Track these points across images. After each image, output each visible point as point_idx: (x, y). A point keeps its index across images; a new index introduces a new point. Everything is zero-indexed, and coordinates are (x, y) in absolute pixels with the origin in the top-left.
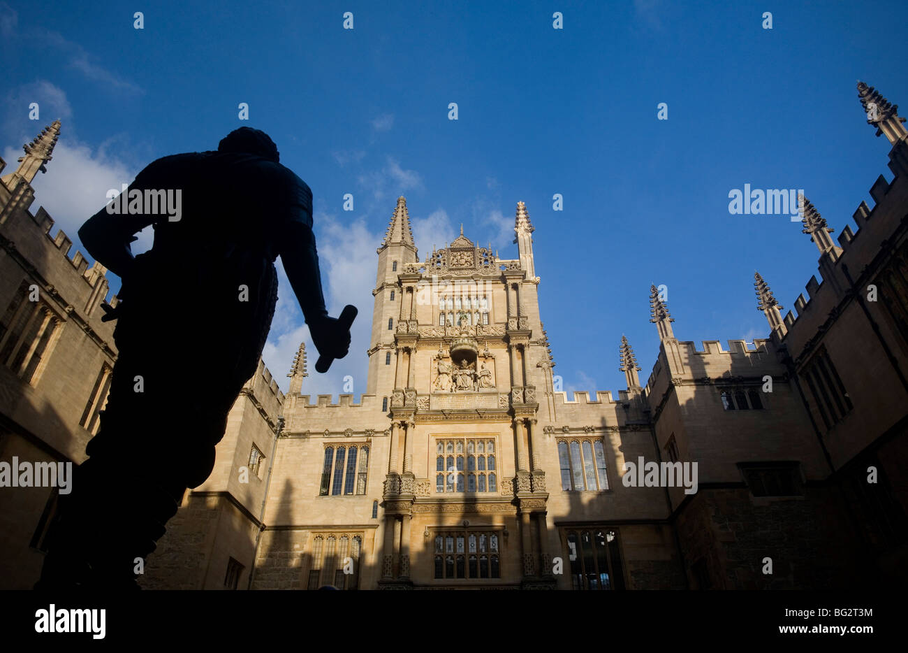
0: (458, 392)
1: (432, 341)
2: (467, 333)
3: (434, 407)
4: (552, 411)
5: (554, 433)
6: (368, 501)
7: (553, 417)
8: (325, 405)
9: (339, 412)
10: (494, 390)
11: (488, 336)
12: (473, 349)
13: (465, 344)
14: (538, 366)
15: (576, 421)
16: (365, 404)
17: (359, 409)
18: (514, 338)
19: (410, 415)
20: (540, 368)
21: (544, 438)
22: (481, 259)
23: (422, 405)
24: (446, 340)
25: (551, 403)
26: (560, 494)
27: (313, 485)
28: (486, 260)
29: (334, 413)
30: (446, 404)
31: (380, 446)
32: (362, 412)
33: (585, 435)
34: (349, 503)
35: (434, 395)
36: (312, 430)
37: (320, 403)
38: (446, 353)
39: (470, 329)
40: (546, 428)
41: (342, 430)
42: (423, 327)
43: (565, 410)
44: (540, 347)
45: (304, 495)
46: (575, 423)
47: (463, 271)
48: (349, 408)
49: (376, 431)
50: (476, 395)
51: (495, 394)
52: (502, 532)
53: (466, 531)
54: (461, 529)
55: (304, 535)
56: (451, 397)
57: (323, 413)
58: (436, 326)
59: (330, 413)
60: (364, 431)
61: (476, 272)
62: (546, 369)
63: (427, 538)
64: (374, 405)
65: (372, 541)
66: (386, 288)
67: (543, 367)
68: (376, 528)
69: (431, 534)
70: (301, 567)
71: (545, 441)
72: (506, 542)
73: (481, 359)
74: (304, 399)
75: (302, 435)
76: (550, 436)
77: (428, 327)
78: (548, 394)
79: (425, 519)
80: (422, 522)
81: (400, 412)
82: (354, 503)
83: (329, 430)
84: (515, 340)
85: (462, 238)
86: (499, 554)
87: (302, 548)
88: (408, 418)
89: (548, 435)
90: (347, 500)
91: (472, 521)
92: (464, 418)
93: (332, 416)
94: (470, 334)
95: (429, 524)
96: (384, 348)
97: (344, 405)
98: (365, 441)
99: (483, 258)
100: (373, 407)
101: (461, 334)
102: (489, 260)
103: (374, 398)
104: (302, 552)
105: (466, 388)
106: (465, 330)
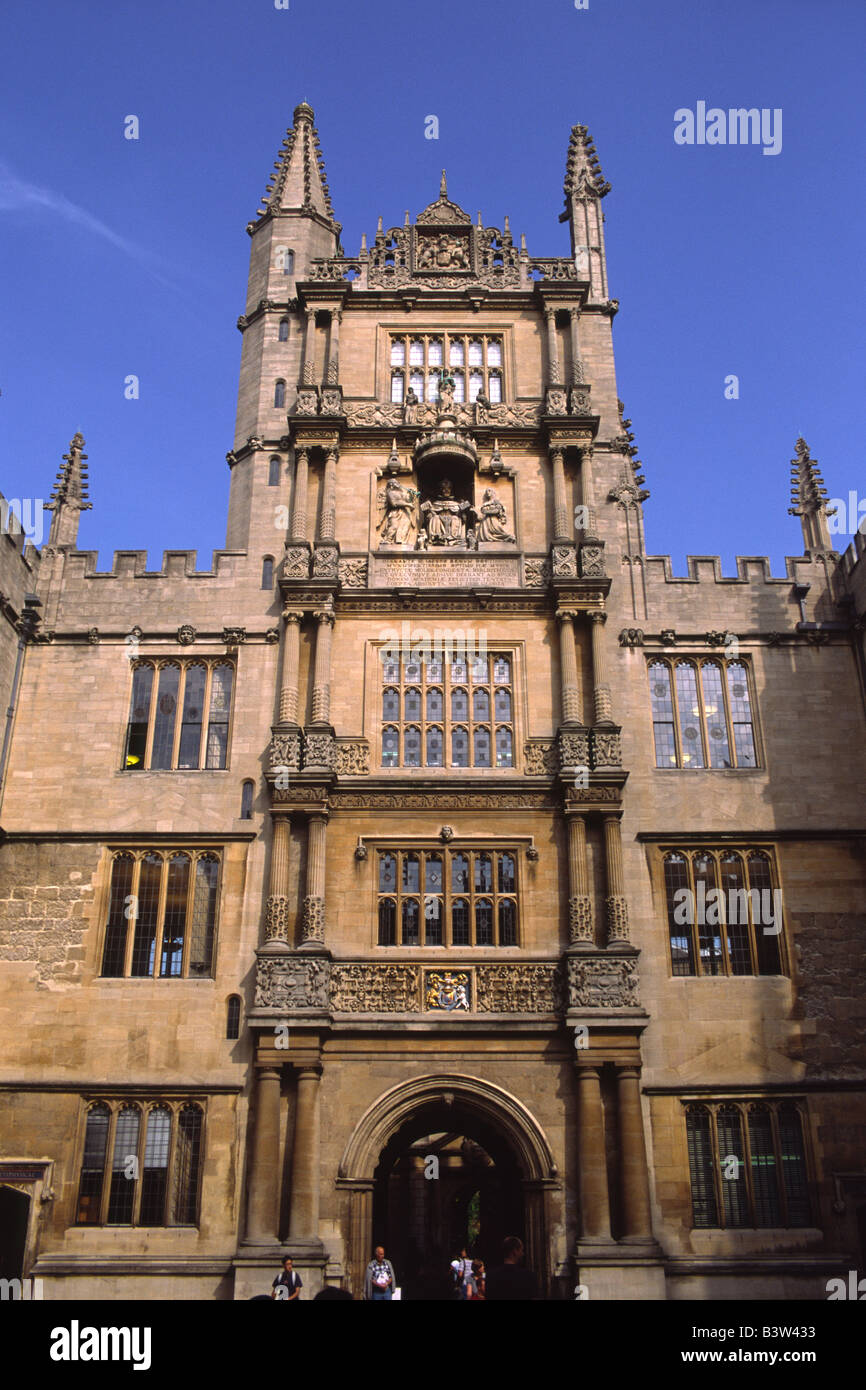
0: (432, 549)
1: (375, 437)
2: (454, 419)
3: (378, 582)
4: (639, 598)
5: (642, 645)
6: (229, 782)
7: (640, 610)
8: (131, 574)
9: (165, 589)
10: (511, 548)
11: (500, 429)
12: (468, 454)
13: (449, 442)
14: (611, 499)
15: (691, 619)
16: (224, 572)
17: (208, 583)
18: (559, 433)
19: (325, 598)
20: (615, 504)
21: (621, 655)
22: (485, 253)
23: (351, 578)
24: (405, 436)
25: (638, 580)
26: (651, 774)
27: (107, 746)
28: (498, 257)
29: (152, 591)
30: (405, 576)
31: (257, 664)
32: (215, 591)
33: (709, 650)
34: (190, 786)
35: (378, 556)
36: (103, 628)
37: (119, 568)
38: (405, 461)
39: (459, 410)
40: (626, 634)
41: (173, 628)
42: (355, 404)
43: (668, 596)
44: (615, 457)
45: (89, 768)
46: (687, 624)
47: (445, 280)
48: (186, 580)
49: (247, 631)
50: (471, 556)
51: (515, 556)
52: (524, 853)
53: (447, 848)
54: (436, 845)
55: (90, 853)
56: (416, 562)
57: (127, 590)
58: (382, 401)
59: (146, 592)
60: (222, 630)
61: (475, 283)
62: (628, 504)
63: (362, 862)
64: (243, 575)
65: (241, 867)
66: (270, 312)
67: (622, 499)
68: (250, 840)
69: (370, 853)
70: (87, 919)
71: (622, 661)
72: (532, 872)
73: (483, 479)
74: (84, 559)
75: (83, 639)
76: (632, 651)
77: (364, 404)
78: (631, 559)
79: (358, 822)
80: (351, 829)
81: (303, 591)
82: (199, 786)
83: (142, 628)
84: (560, 438)
85: (444, 204)
86: (517, 898)
87: (87, 879)
88: (320, 605)
89: (628, 649)
90: (185, 780)
91: (459, 828)
92: (445, 607)
93: (148, 597)
94: (459, 420)
95: (366, 833)
96: (266, 448)
97: (175, 574)
98: (225, 653)
99: (491, 251)
100: (241, 579)
101: (440, 420)
102: (505, 255)
103: (244, 558)
104: (87, 888)
105: (449, 541)
106: (448, 413)
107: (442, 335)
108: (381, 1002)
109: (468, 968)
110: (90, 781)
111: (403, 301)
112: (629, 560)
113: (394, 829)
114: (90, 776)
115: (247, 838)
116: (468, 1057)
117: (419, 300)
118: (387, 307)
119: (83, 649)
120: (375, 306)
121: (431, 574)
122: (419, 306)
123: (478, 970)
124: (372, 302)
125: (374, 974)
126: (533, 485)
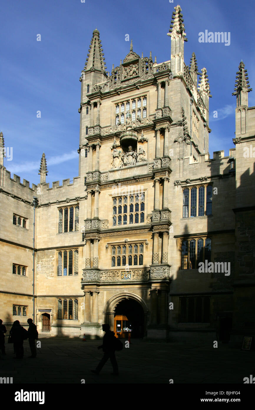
0: (124, 167)
1: (110, 137)
2: (131, 127)
3: (111, 179)
4: (182, 171)
5: (180, 185)
6: (79, 233)
7: (181, 174)
8: (56, 187)
9: (63, 190)
11: (143, 127)
12: (133, 137)
13: (128, 135)
14: (175, 141)
15: (196, 174)
16: (75, 183)
17: (72, 186)
18: (158, 124)
19: (96, 186)
20: (177, 142)
21: (174, 188)
22: (143, 67)
23: (104, 179)
24: (117, 135)
25: (182, 165)
26: (180, 220)
27: (54, 228)
28: (147, 68)
29: (60, 191)
30: (117, 176)
31: (83, 204)
32: (73, 188)
33: (200, 183)
34: (71, 235)
35: (110, 172)
36: (51, 202)
37: (54, 186)
38: (118, 143)
39: (133, 123)
40: (175, 182)
41: (65, 199)
42: (105, 129)
43: (190, 169)
44: (178, 127)
45: (51, 234)
46: (195, 176)
47: (130, 81)
48: (67, 187)
49: (81, 197)
50: (134, 167)
51: (146, 165)
52: (145, 243)
53: (127, 243)
54: (124, 243)
55: (53, 252)
56: (120, 171)
57: (55, 191)
58: (112, 126)
59: (59, 191)
60: (75, 198)
61: (139, 79)
62: (180, 142)
63: (107, 249)
64: (80, 183)
65: (82, 252)
66: (83, 106)
67: (179, 141)
68: (84, 246)
69: (109, 246)
70: (54, 265)
71: (174, 190)
72: (147, 248)
73: (140, 143)
74: (46, 186)
75: (47, 205)
76: (178, 187)
77: (107, 128)
78: (180, 159)
79: (107, 240)
80: (105, 241)
81: (91, 185)
82: (73, 235)
83: (59, 200)
84: (159, 126)
85: (131, 53)
86: (143, 254)
87: (53, 257)
88: (95, 188)
89: (176, 186)
90: (70, 234)
91: (130, 239)
92: (128, 183)
93: (60, 193)
94: (133, 127)
95: (108, 242)
96: (83, 147)
97: (65, 186)
98: (76, 203)
99: (145, 66)
100: (79, 184)
101: (127, 128)
102: (149, 66)
103: (79, 178)
104: (53, 259)
105: (128, 164)
106: (129, 125)
107: (129, 100)
108: (111, 278)
109: (130, 270)
110: (52, 237)
111: (117, 92)
112: (179, 160)
113: (115, 240)
114: (52, 236)
115: (83, 245)
116: (130, 289)
118: (114, 95)
119: (48, 207)
120: (110, 96)
121: (124, 174)
122: (122, 92)
123: (133, 271)
125: (110, 273)
126: (153, 142)
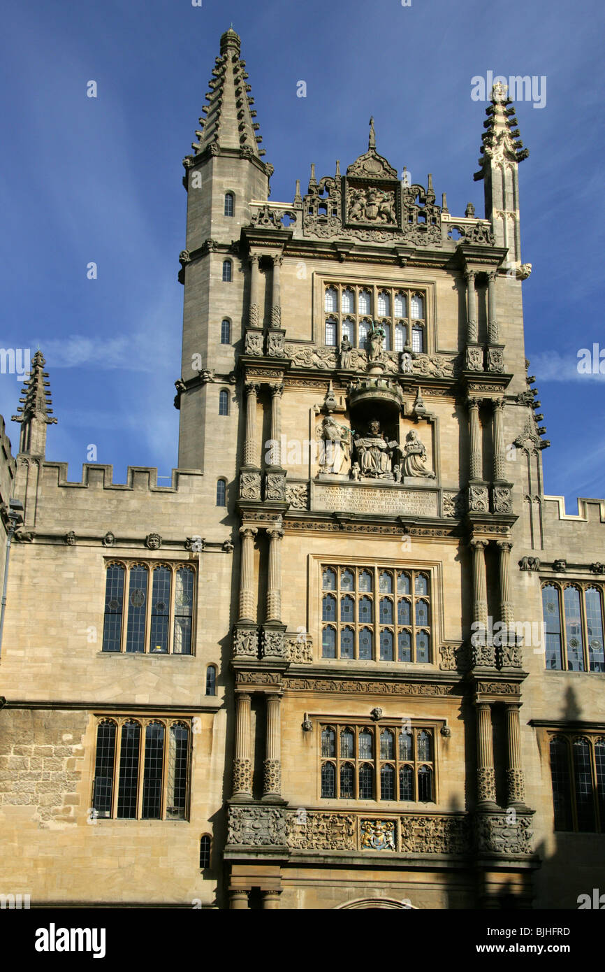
0: (365, 480)
1: (312, 376)
2: (382, 366)
3: (317, 506)
5: (538, 571)
6: (196, 665)
7: (537, 541)
8: (100, 486)
9: (133, 501)
10: (432, 483)
11: (423, 378)
12: (394, 399)
13: (381, 389)
14: (517, 445)
15: (579, 552)
16: (183, 488)
17: (170, 497)
18: (476, 387)
19: (276, 518)
20: (519, 449)
21: (520, 577)
22: (411, 210)
23: (295, 500)
24: (339, 377)
25: (535, 516)
26: (542, 674)
28: (422, 214)
29: (120, 501)
30: (341, 501)
31: (215, 569)
32: (176, 505)
34: (162, 667)
35: (318, 482)
36: (79, 531)
37: (90, 479)
38: (339, 400)
39: (387, 358)
40: (525, 561)
41: (141, 534)
42: (295, 346)
44: (521, 408)
45: (73, 649)
46: (576, 555)
47: (374, 233)
48: (150, 494)
49: (206, 541)
50: (397, 488)
51: (436, 490)
52: (439, 732)
53: (377, 724)
54: (368, 722)
55: (79, 719)
56: (350, 490)
57: (98, 499)
58: (319, 345)
59: (115, 502)
60: (185, 539)
61: (401, 238)
62: (529, 451)
63: (308, 733)
64: (201, 492)
65: (208, 733)
67: (524, 446)
68: (216, 712)
69: (314, 726)
70: (79, 773)
71: (521, 582)
72: (446, 746)
73: (406, 420)
74: (56, 470)
75: (64, 540)
76: (530, 575)
77: (303, 347)
78: (531, 498)
79: (304, 701)
80: (298, 706)
81: (256, 510)
82: (170, 667)
83: (113, 533)
84: (477, 391)
85: (373, 157)
86: (434, 765)
87: (77, 740)
88: (272, 524)
90: (158, 662)
91: (388, 709)
92: (375, 530)
93: (117, 507)
94: (387, 368)
95: (311, 710)
96: (216, 381)
97: (140, 488)
98: (188, 558)
99: (416, 207)
100: (199, 496)
101: (370, 367)
102: (428, 213)
103: (200, 477)
104: (79, 747)
105: (379, 474)
106: (380, 361)
107: (372, 287)
108: (326, 842)
110: (75, 661)
111: (337, 253)
112: (529, 499)
113: (335, 707)
114: (75, 656)
115: (212, 710)
116: (396, 885)
117: (351, 252)
118: (322, 257)
119: (62, 548)
120: (311, 254)
121: (363, 501)
122: (351, 258)
123: (402, 819)
124: (308, 250)
125: (319, 820)
126: (450, 429)
